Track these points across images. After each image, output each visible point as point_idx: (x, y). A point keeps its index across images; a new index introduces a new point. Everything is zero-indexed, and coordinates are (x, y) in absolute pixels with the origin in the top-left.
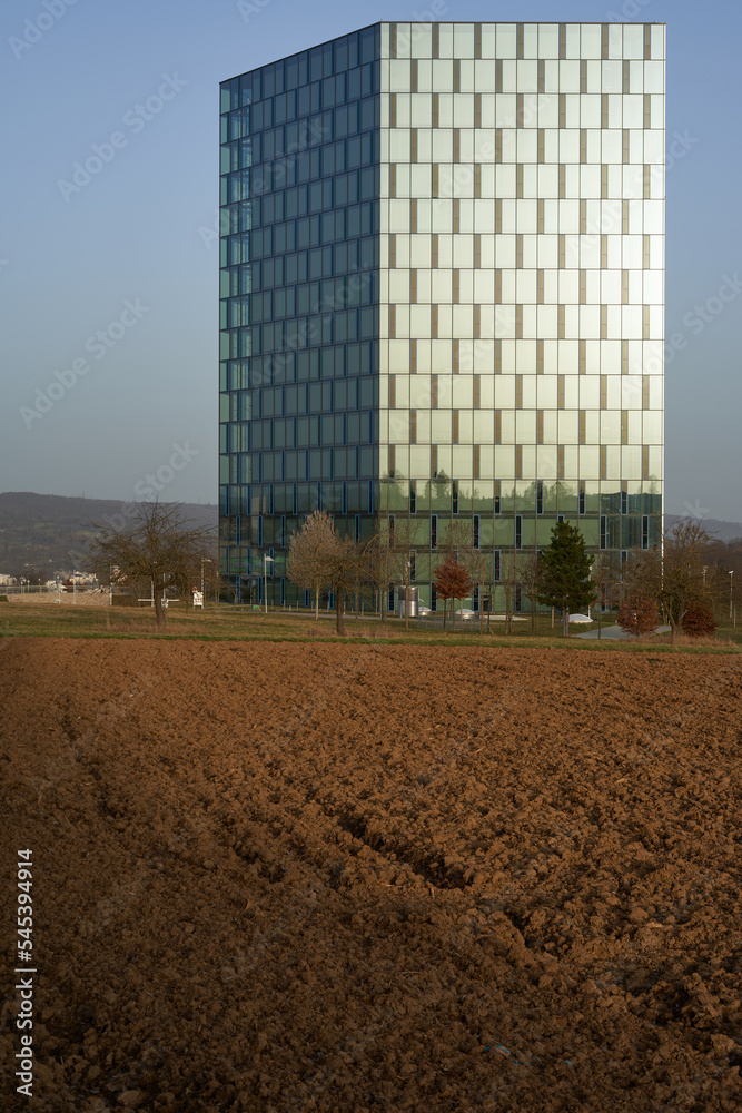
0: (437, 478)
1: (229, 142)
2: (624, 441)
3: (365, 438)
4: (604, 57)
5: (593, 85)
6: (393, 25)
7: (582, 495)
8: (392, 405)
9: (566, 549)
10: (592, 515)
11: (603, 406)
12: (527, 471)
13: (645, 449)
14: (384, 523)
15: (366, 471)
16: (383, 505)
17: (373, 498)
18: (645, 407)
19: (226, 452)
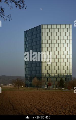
0: (48, 73)
1: (25, 38)
2: (68, 69)
3: (40, 69)
4: (65, 28)
5: (64, 31)
6: (43, 25)
7: (63, 75)
8: (43, 66)
9: (61, 81)
10: (64, 77)
11: (65, 66)
12: (57, 73)
13: (70, 70)
14: (42, 78)
15: (40, 73)
16: (42, 76)
17: (41, 76)
18: (70, 66)
19: (25, 71)
